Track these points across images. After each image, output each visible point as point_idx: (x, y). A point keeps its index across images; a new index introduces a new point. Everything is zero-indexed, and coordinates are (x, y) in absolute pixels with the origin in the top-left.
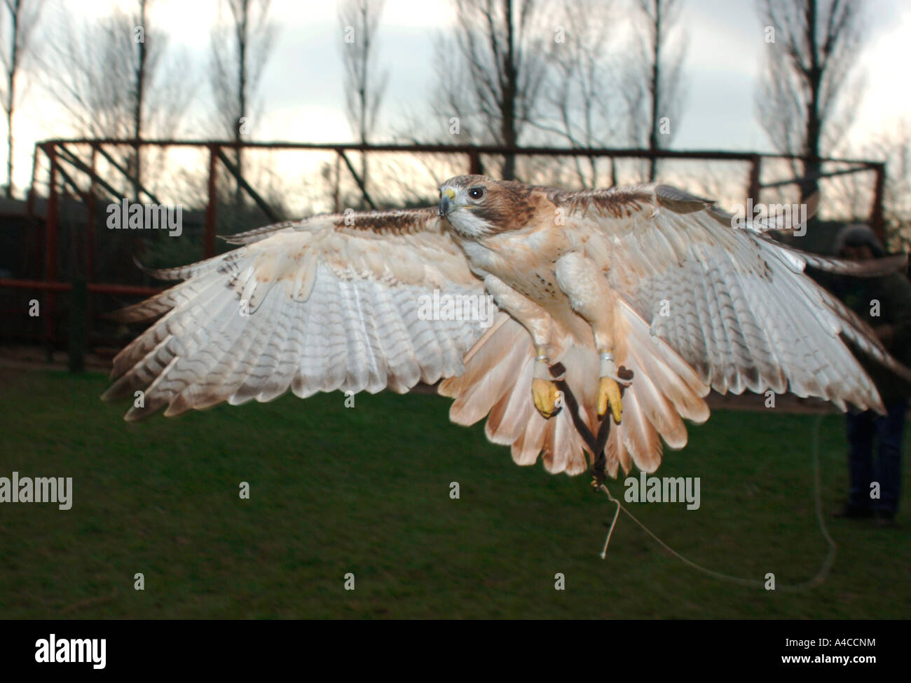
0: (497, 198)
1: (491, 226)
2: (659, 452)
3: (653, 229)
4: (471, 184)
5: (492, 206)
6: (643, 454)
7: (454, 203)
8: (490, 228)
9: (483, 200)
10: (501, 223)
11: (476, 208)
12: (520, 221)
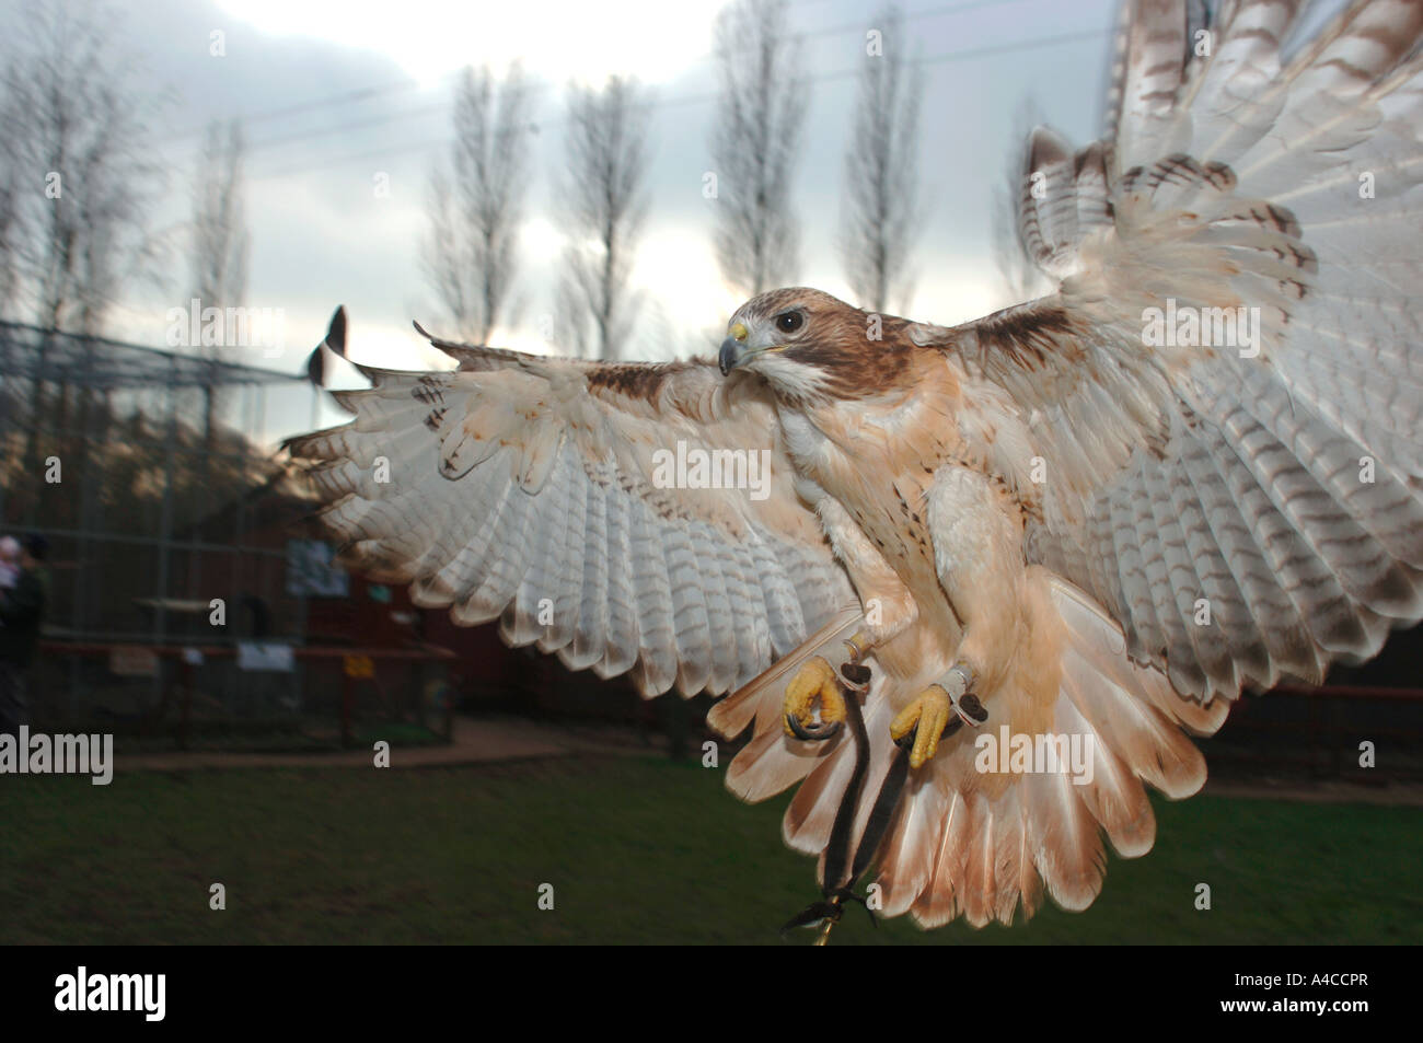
0: (832, 324)
1: (829, 377)
2: (1100, 870)
3: (1088, 382)
4: (778, 305)
5: (822, 338)
6: (1067, 877)
7: (746, 347)
8: (826, 381)
9: (805, 331)
10: (844, 369)
11: (794, 346)
12: (882, 368)
